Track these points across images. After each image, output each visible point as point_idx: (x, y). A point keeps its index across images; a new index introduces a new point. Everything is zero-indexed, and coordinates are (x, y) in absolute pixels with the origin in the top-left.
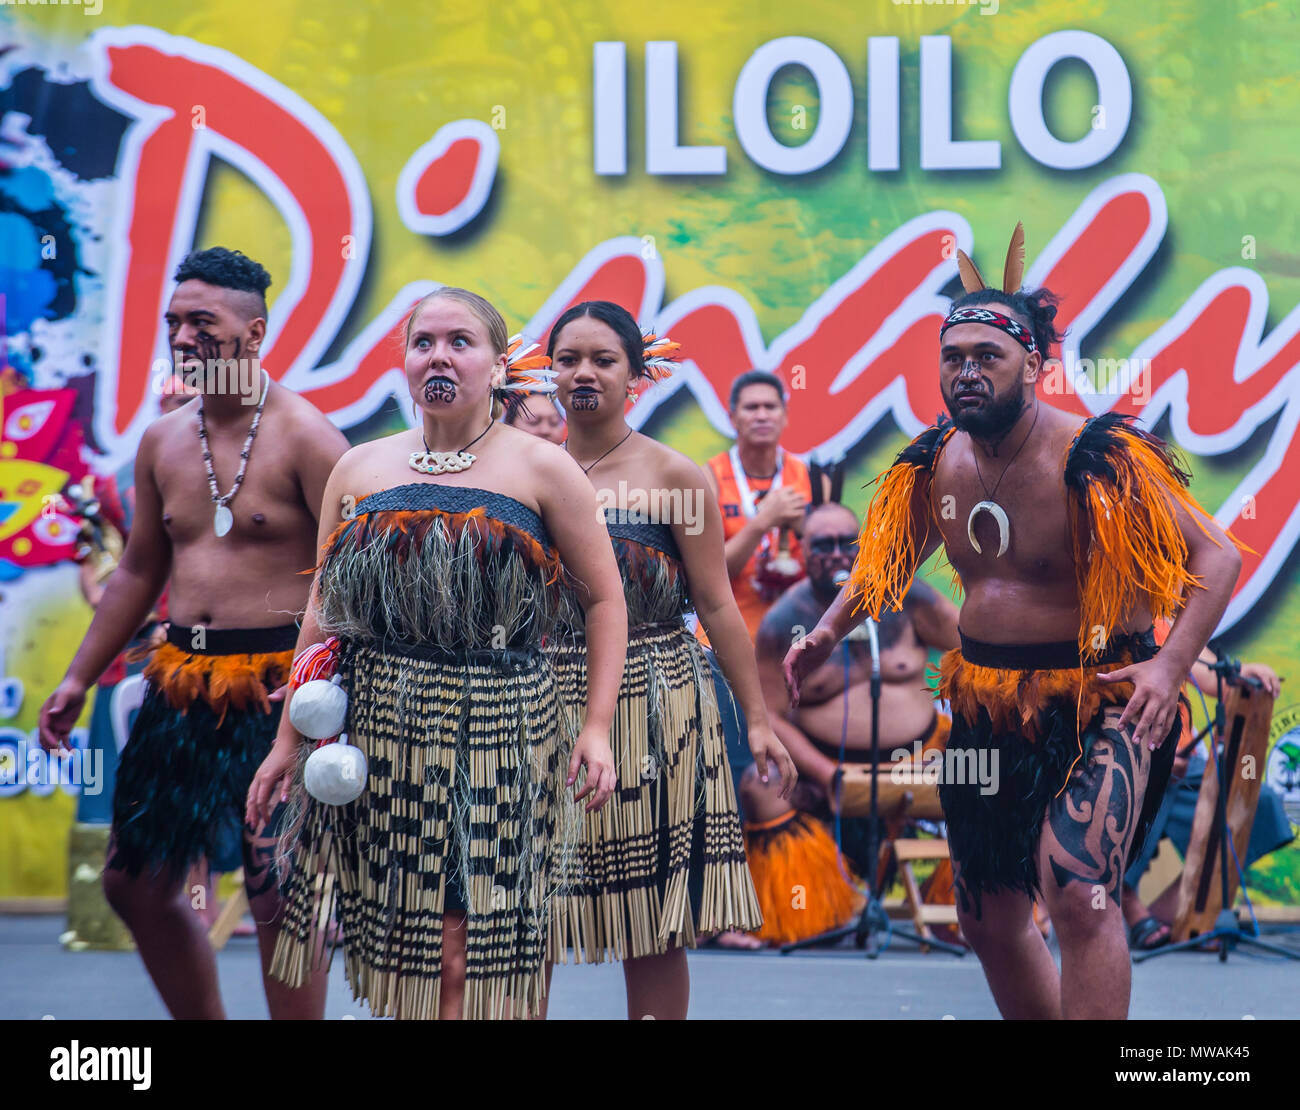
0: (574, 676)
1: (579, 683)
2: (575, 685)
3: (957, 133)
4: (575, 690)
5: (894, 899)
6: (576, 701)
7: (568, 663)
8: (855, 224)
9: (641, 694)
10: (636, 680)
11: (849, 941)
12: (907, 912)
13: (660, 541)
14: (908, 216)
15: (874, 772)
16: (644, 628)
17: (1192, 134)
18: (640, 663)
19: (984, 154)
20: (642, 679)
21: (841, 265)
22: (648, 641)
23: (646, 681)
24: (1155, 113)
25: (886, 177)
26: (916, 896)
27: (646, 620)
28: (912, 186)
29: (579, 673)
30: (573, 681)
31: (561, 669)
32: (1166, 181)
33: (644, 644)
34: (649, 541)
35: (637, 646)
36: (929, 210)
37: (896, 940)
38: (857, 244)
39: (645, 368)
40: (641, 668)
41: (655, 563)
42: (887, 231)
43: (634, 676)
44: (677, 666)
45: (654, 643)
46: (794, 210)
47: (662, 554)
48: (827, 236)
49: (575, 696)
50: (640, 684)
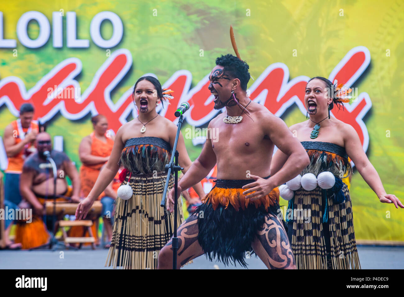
0: (140, 187)
1: (142, 189)
2: (141, 189)
3: (77, 37)
4: (141, 191)
5: (59, 235)
6: (141, 194)
7: (138, 182)
8: (50, 60)
9: (161, 193)
10: (159, 188)
11: (47, 247)
12: (62, 239)
13: (166, 147)
14: (64, 59)
15: (55, 203)
16: (161, 173)
17: (138, 39)
18: (160, 184)
19: (84, 43)
20: (161, 188)
21: (47, 71)
22: (163, 177)
23: (162, 189)
24: (128, 33)
25: (59, 49)
26: (65, 235)
27: (162, 171)
28: (65, 51)
29: (142, 186)
30: (140, 188)
31: (136, 184)
32: (132, 51)
33: (161, 178)
34: (163, 147)
35: (160, 178)
36: (70, 57)
37: (60, 247)
38: (50, 66)
39: (163, 97)
40: (161, 185)
41: (165, 153)
42: (59, 63)
43: (159, 187)
44: (171, 185)
45: (165, 178)
46: (34, 57)
47: (166, 151)
48: (43, 64)
49: (141, 192)
50: (160, 190)
